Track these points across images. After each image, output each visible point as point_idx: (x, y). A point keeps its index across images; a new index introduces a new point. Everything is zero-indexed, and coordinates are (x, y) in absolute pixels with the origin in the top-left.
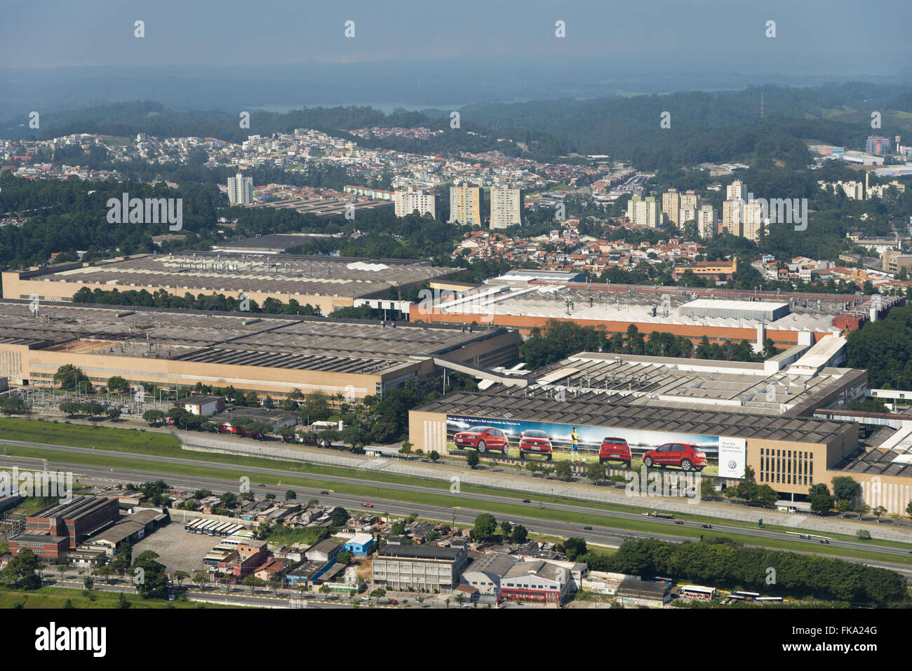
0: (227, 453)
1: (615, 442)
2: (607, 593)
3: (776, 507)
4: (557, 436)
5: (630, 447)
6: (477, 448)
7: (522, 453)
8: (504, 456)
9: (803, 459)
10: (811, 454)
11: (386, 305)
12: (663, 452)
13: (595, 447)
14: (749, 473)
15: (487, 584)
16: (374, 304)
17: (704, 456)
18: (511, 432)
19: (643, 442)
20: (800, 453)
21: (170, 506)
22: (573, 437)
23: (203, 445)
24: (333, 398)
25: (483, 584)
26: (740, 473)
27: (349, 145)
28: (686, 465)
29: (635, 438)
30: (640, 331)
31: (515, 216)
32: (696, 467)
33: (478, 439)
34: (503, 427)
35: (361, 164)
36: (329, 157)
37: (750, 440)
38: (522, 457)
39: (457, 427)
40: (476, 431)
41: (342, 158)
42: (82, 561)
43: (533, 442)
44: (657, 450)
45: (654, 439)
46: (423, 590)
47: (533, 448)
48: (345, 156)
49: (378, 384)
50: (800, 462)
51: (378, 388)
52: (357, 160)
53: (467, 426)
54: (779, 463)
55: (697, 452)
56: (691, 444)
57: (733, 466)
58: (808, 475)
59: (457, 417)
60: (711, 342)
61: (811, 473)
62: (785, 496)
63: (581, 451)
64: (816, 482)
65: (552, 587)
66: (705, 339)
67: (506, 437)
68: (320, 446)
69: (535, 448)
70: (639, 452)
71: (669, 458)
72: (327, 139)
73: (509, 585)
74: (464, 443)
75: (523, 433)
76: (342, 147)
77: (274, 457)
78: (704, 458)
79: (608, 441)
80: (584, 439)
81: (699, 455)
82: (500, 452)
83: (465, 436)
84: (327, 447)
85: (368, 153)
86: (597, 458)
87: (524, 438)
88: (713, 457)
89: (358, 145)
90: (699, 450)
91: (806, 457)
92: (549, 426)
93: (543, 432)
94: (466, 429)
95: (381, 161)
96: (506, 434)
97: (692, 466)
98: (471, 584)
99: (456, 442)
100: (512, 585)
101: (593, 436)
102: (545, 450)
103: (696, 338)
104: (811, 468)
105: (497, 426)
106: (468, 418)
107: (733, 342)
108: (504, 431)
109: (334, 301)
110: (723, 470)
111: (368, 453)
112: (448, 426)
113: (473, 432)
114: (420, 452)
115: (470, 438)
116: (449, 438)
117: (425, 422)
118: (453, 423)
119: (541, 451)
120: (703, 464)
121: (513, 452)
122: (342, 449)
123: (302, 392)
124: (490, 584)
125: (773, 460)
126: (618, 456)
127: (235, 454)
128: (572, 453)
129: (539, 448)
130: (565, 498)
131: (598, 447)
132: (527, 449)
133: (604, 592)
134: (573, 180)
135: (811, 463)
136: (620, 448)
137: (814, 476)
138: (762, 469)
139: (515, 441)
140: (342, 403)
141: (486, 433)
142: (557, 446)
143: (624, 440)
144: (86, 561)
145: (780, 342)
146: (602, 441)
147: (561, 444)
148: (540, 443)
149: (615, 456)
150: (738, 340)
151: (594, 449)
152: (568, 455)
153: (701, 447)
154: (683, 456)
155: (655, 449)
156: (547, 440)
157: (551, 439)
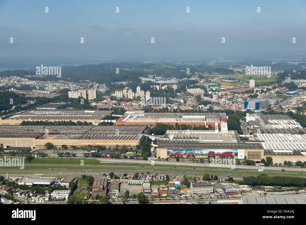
0: (114, 163)
1: (211, 152)
2: (247, 190)
3: (255, 165)
4: (196, 152)
5: (216, 153)
6: (175, 156)
7: (187, 157)
8: (182, 158)
9: (258, 153)
10: (260, 152)
11: (109, 121)
12: (224, 154)
13: (206, 154)
14: (245, 157)
15: (220, 191)
16: (106, 121)
17: (234, 154)
18: (184, 152)
19: (219, 152)
20: (258, 152)
21: (120, 179)
22: (201, 152)
23: (107, 161)
24: (128, 146)
25: (221, 191)
26: (243, 158)
27: (27, 80)
28: (230, 157)
29: (216, 151)
30: (178, 124)
31: (95, 96)
32: (232, 157)
33: (176, 154)
34: (182, 151)
35: (32, 84)
36: (22, 83)
37: (245, 150)
38: (187, 158)
39: (170, 152)
40: (175, 152)
41: (26, 83)
42: (113, 196)
43: (190, 154)
44: (222, 154)
45: (221, 151)
46: (206, 194)
47: (190, 155)
48: (26, 82)
49: (139, 142)
50: (258, 154)
51: (139, 143)
52: (30, 83)
53: (173, 151)
54: (252, 155)
55: (232, 153)
56: (231, 152)
57: (242, 156)
58: (260, 157)
59: (170, 149)
60: (196, 126)
61: (260, 156)
62: (257, 162)
63: (203, 155)
64: (261, 159)
65: (239, 190)
66: (195, 125)
67: (183, 153)
68: (135, 159)
69: (191, 155)
70: (218, 154)
71: (226, 155)
72: (20, 78)
73: (228, 191)
74: (172, 155)
75: (188, 152)
76: (24, 80)
77: (128, 163)
78: (234, 155)
79: (210, 152)
80: (204, 152)
81: (233, 154)
82: (182, 157)
83: (172, 154)
84: (136, 159)
85: (33, 82)
86: (207, 157)
87: (188, 153)
88: (236, 154)
89: (29, 80)
90: (233, 153)
91: (259, 153)
92: (195, 150)
93: (193, 151)
94: (172, 152)
95: (37, 83)
96: (183, 152)
97: (231, 157)
98: (218, 192)
99: (170, 155)
100: (229, 191)
101: (206, 151)
102: (193, 155)
103: (193, 125)
104: (260, 155)
105: (181, 150)
106: (173, 149)
107: (201, 126)
108: (182, 152)
109: (95, 121)
110: (239, 157)
111: (149, 160)
112: (168, 151)
113: (174, 153)
114: (163, 158)
115: (173, 154)
116: (168, 154)
117: (161, 151)
118: (169, 151)
119: (192, 156)
120: (234, 156)
121: (185, 157)
122: (141, 159)
123: (119, 145)
124: (223, 191)
125: (251, 154)
126: (212, 156)
127: (116, 163)
128: (201, 156)
129: (192, 155)
130: (200, 167)
131: (207, 154)
132: (189, 156)
133: (246, 190)
134: (89, 87)
135: (260, 154)
136: (213, 154)
137: (261, 157)
138: (248, 156)
139: (185, 154)
140: (130, 147)
141: (178, 153)
142: (196, 154)
143: (214, 152)
144: (114, 196)
145: (213, 125)
146: (208, 152)
147: (198, 154)
148: (192, 154)
149: (211, 156)
150: (203, 125)
151: (206, 155)
152: (199, 156)
153: (233, 152)
154: (229, 155)
155: (222, 153)
156: (194, 153)
157: (195, 153)
